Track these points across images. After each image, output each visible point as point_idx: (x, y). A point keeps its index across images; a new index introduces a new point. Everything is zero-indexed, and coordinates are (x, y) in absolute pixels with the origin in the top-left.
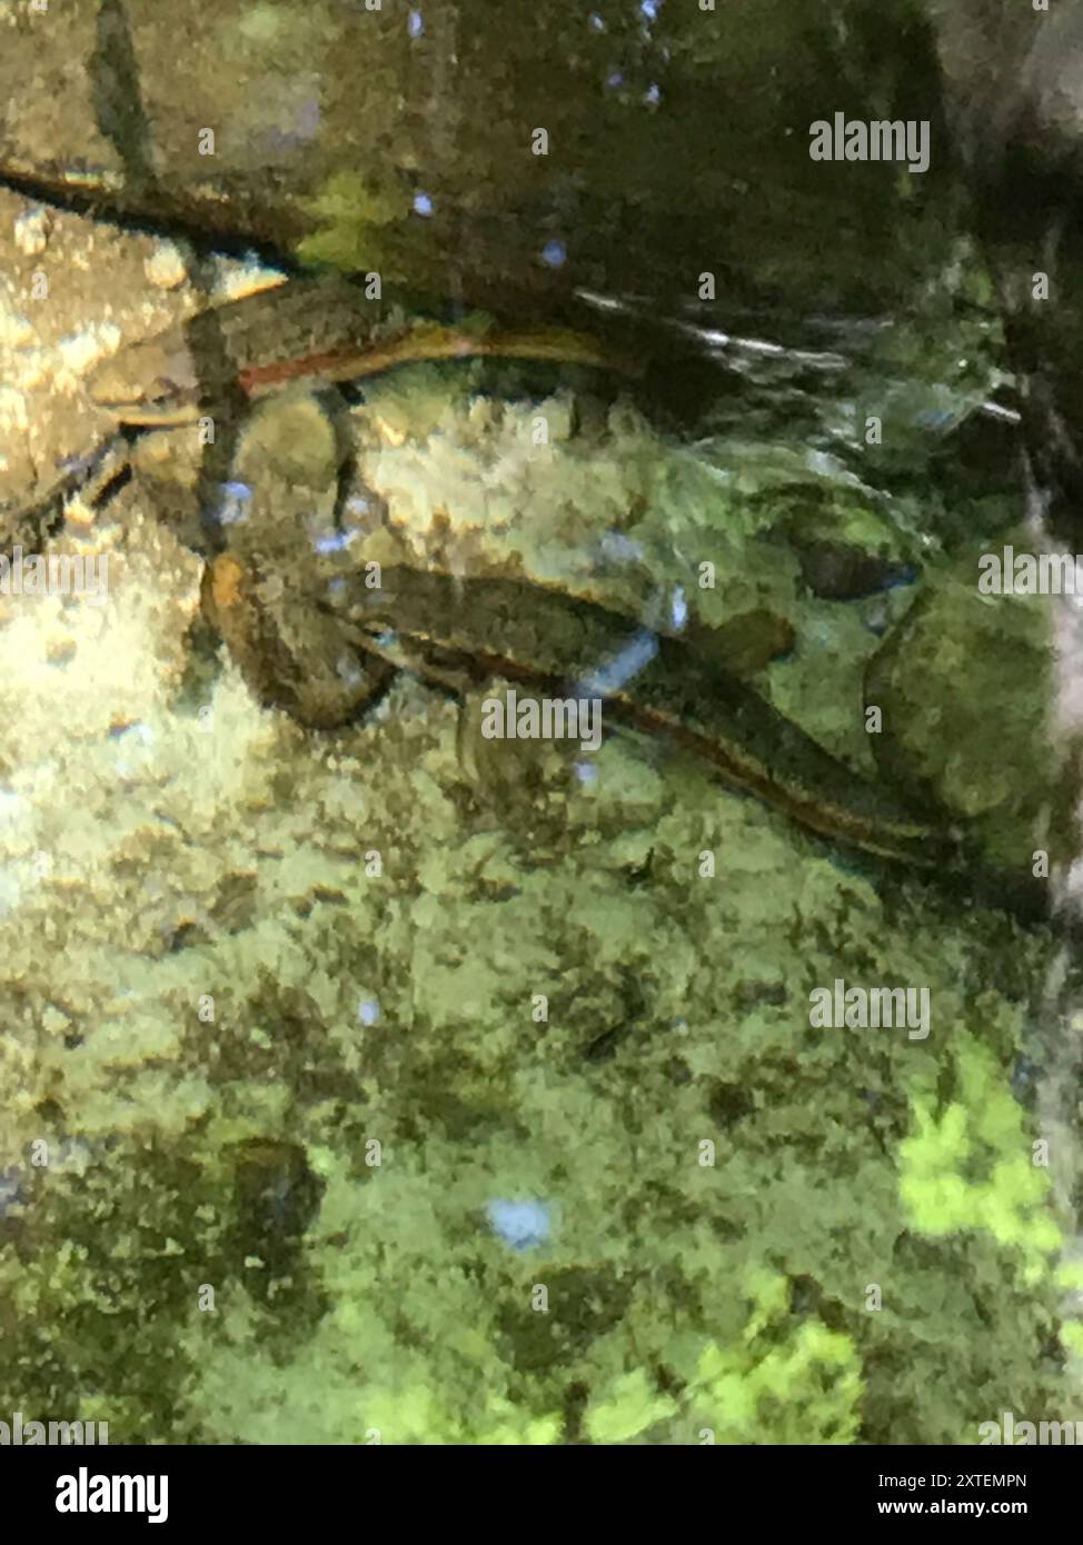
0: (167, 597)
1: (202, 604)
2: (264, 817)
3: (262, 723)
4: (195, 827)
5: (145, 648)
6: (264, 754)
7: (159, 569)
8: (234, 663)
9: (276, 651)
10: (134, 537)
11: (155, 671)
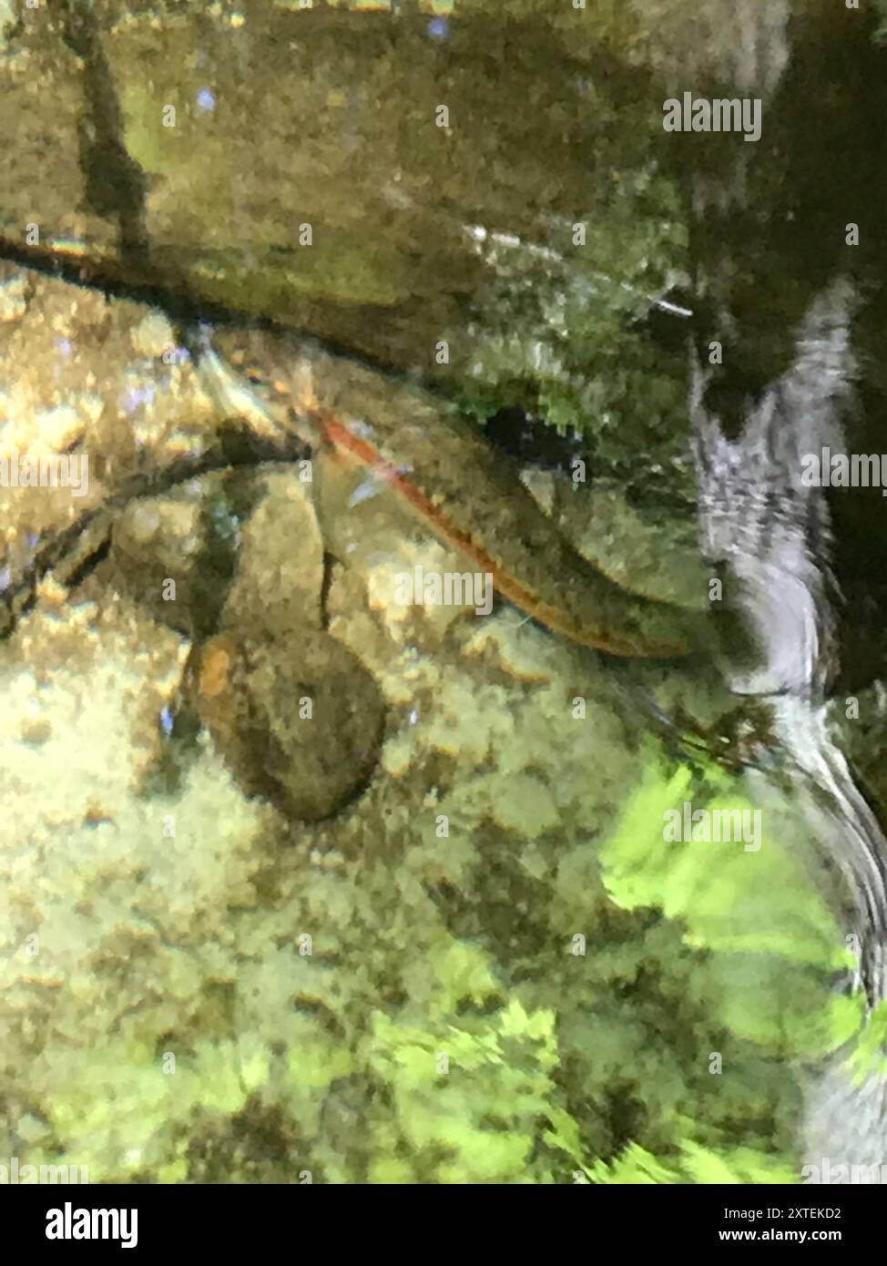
0: (144, 679)
1: (183, 688)
2: (246, 917)
3: (245, 816)
4: (173, 927)
5: (120, 734)
6: (248, 848)
7: (135, 649)
8: (217, 752)
9: (266, 741)
10: (108, 616)
11: (130, 758)
